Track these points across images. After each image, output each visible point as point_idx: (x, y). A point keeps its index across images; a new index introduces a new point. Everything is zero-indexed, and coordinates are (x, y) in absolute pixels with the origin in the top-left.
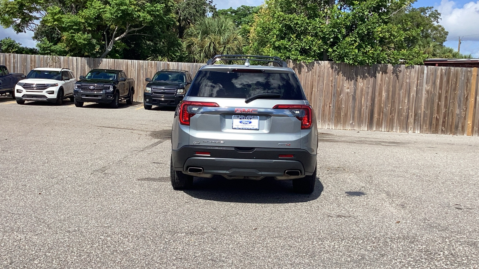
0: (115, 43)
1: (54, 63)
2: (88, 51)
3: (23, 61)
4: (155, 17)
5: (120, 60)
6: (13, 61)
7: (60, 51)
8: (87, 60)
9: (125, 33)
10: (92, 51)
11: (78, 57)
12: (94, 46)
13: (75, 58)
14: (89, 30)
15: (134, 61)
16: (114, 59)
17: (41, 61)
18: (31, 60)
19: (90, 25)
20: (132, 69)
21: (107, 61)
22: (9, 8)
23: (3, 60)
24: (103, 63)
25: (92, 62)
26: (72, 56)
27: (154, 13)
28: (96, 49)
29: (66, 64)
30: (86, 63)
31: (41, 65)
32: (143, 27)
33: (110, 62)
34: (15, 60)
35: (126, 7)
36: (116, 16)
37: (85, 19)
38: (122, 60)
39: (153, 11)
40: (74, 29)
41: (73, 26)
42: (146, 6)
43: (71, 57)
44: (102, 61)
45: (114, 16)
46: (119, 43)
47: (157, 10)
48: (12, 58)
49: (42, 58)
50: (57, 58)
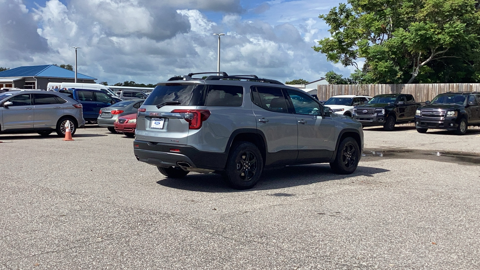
0: (421, 68)
1: (363, 91)
2: (390, 78)
3: (339, 91)
4: (455, 37)
5: (421, 84)
6: (331, 91)
7: (369, 80)
8: (391, 86)
9: (430, 57)
10: (394, 77)
11: (383, 84)
12: (397, 72)
13: (380, 85)
14: (393, 57)
15: (434, 85)
16: (415, 84)
17: (353, 90)
18: (345, 89)
19: (394, 53)
20: (433, 92)
21: (409, 86)
22: (329, 45)
23: (325, 90)
24: (405, 88)
25: (395, 88)
26: (378, 83)
27: (453, 34)
28: (398, 75)
29: (373, 91)
30: (390, 89)
31: (353, 93)
32: (447, 49)
33: (411, 87)
34: (333, 90)
35: (424, 32)
36: (414, 42)
37: (389, 48)
38: (423, 84)
39: (453, 32)
40: (378, 58)
41: (377, 56)
42: (445, 27)
43: (377, 85)
44: (404, 86)
45: (412, 42)
46: (425, 68)
47: (457, 30)
48: (331, 89)
49: (353, 87)
50: (365, 86)
